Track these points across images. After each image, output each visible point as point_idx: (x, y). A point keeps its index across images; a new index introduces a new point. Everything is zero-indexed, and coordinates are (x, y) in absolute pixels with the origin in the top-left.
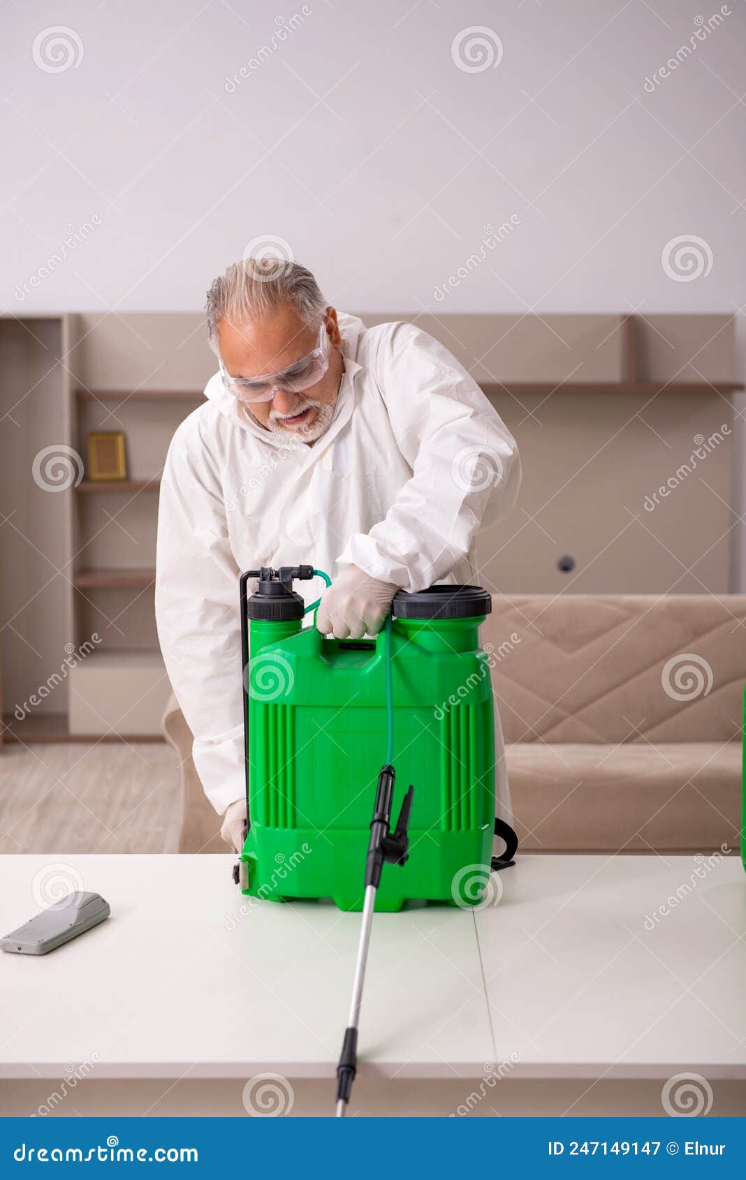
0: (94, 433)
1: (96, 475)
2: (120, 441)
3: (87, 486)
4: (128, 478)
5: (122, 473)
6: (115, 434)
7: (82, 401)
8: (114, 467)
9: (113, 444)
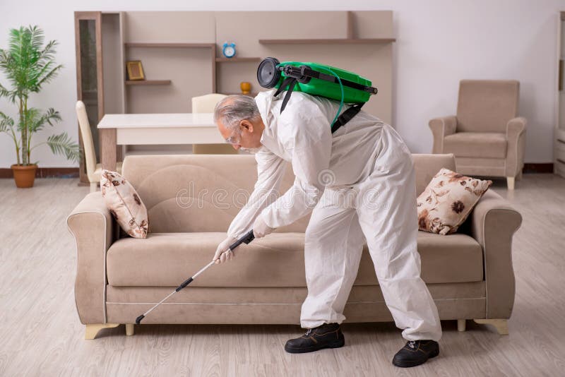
0: (130, 61)
1: (131, 77)
2: (140, 65)
3: (129, 83)
4: (145, 79)
5: (142, 76)
6: (139, 61)
7: (128, 47)
8: (139, 75)
9: (137, 65)
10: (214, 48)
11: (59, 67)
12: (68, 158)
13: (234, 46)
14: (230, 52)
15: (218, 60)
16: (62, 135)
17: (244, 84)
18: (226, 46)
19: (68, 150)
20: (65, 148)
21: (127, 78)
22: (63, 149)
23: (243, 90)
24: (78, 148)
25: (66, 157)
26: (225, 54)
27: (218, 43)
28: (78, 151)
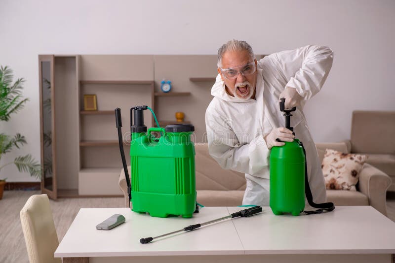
0: (85, 95)
1: (86, 109)
2: (95, 97)
3: (83, 113)
4: (97, 110)
5: (95, 109)
6: (93, 95)
7: (82, 84)
8: (93, 107)
9: (93, 98)
10: (153, 85)
11: (25, 100)
12: (32, 175)
13: (170, 83)
14: (166, 88)
15: (156, 94)
16: (27, 157)
17: (179, 114)
18: (164, 83)
19: (31, 169)
20: (29, 167)
21: (82, 108)
22: (27, 167)
23: (177, 119)
24: (40, 167)
25: (29, 174)
26: (162, 90)
27: (156, 80)
28: (40, 169)
